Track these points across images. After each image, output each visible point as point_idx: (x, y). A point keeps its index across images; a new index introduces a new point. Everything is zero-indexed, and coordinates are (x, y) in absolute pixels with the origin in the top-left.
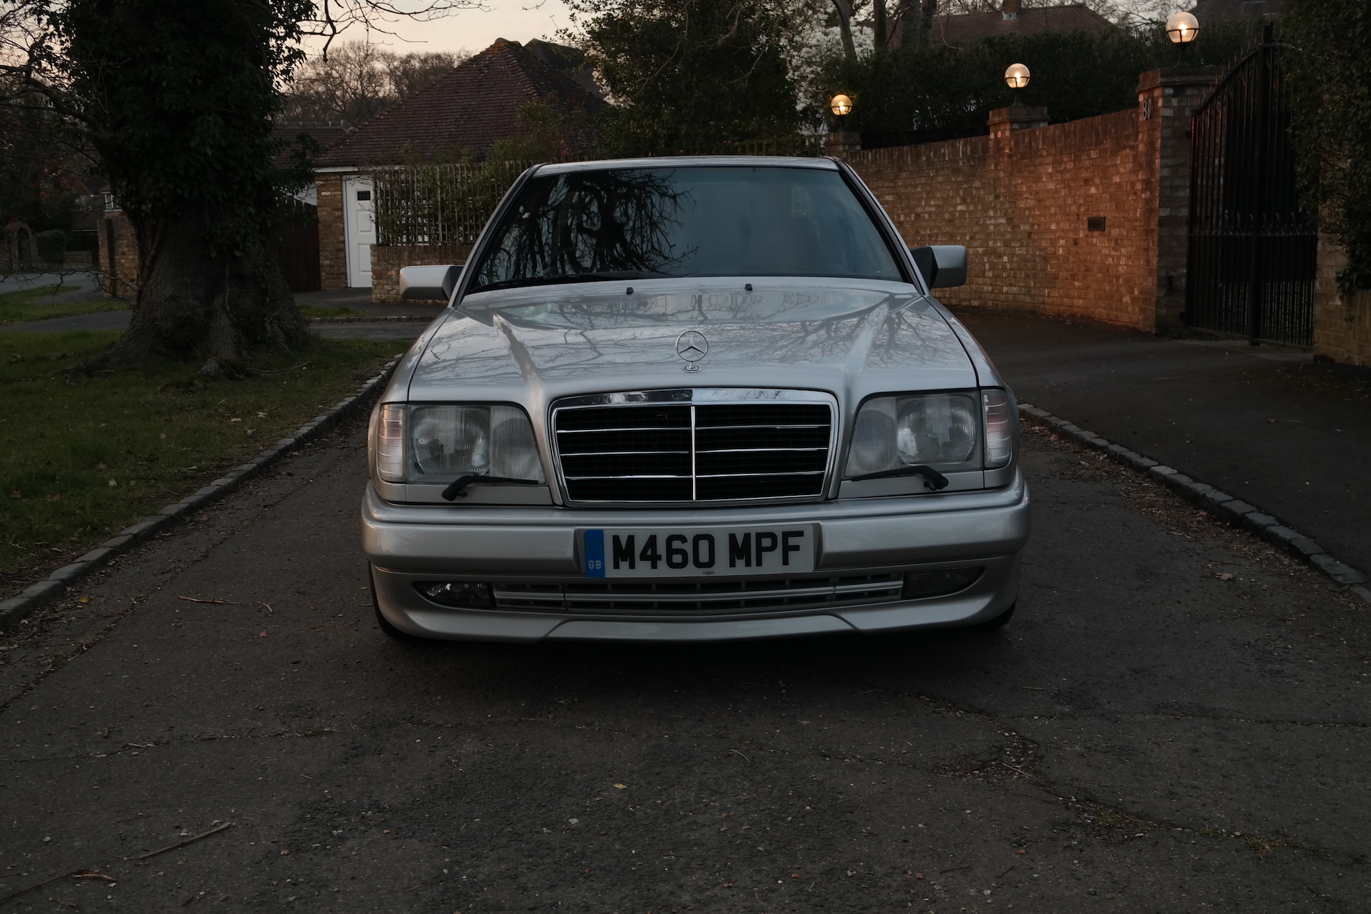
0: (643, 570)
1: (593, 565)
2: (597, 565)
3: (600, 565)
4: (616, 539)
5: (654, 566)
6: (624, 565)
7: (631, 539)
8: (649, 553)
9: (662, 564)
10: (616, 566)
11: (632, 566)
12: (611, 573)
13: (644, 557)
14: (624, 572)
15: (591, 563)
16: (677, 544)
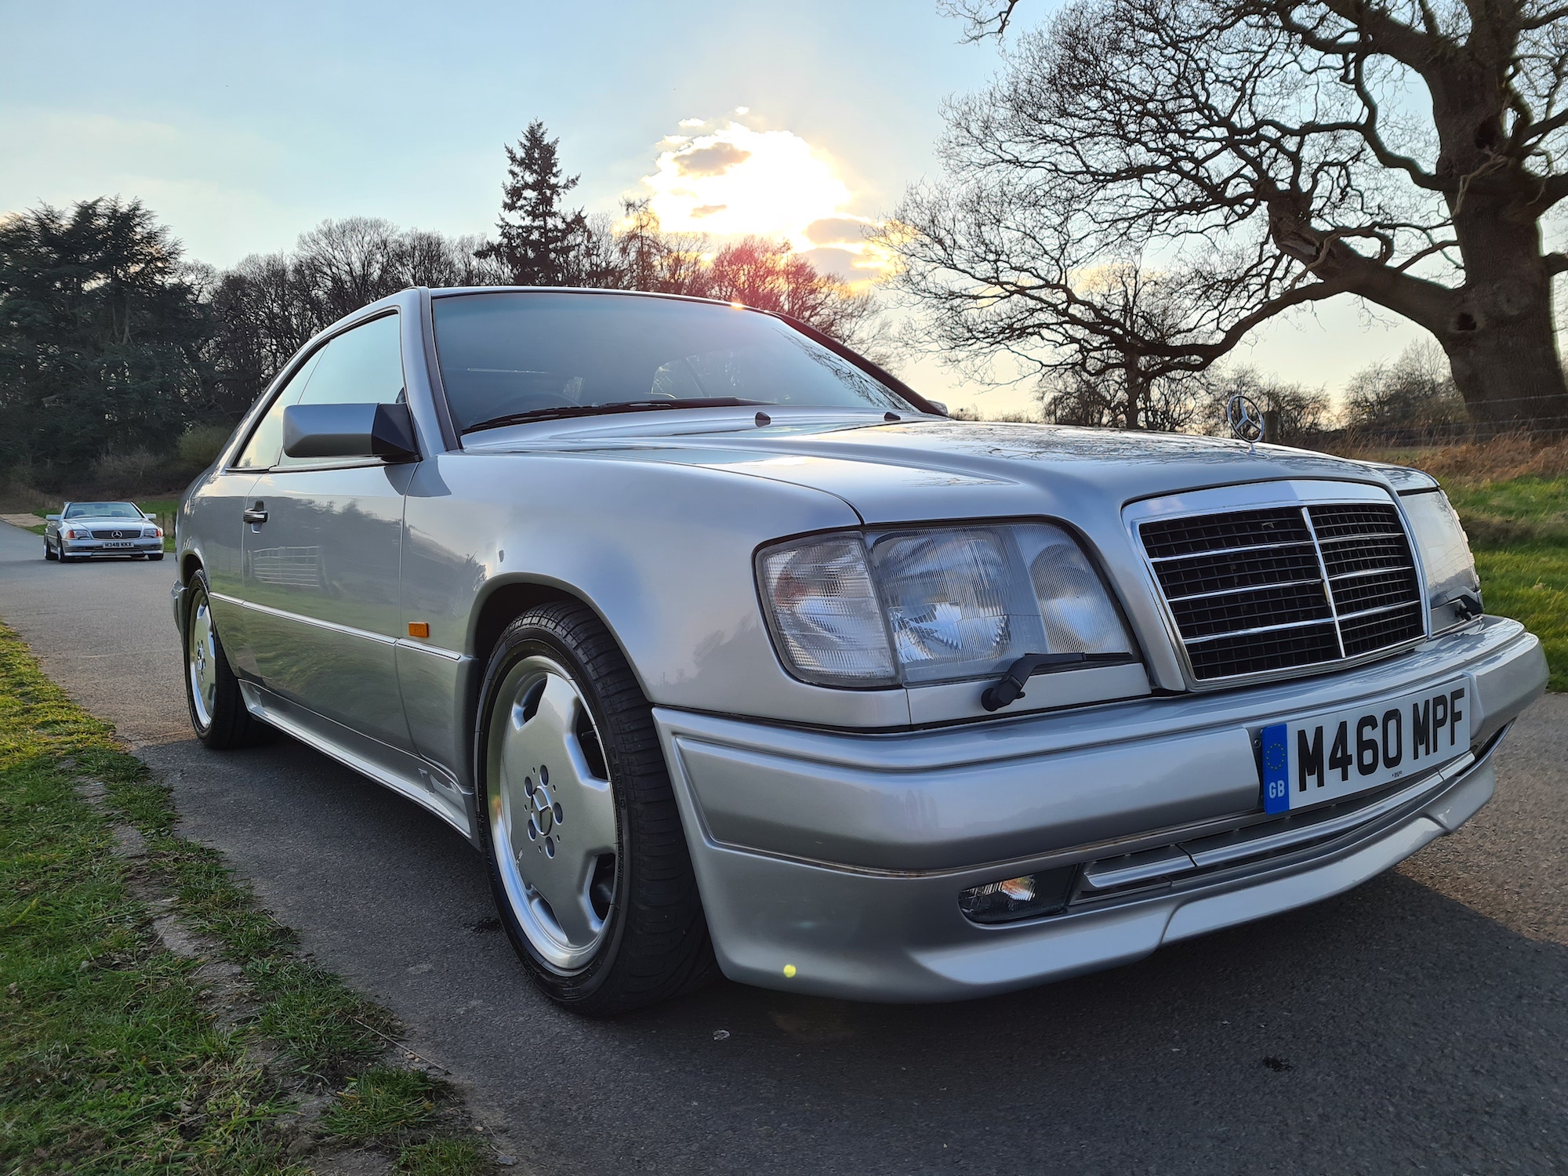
0: (1335, 786)
1: (1274, 791)
2: (1280, 788)
3: (1282, 788)
4: (1302, 735)
5: (1345, 777)
6: (1312, 780)
7: (1319, 731)
8: (1339, 755)
9: (1353, 769)
10: (1303, 787)
11: (1321, 783)
12: (1298, 800)
13: (1333, 765)
14: (1313, 795)
15: (1273, 788)
16: (1368, 733)
